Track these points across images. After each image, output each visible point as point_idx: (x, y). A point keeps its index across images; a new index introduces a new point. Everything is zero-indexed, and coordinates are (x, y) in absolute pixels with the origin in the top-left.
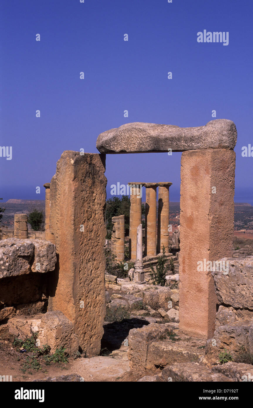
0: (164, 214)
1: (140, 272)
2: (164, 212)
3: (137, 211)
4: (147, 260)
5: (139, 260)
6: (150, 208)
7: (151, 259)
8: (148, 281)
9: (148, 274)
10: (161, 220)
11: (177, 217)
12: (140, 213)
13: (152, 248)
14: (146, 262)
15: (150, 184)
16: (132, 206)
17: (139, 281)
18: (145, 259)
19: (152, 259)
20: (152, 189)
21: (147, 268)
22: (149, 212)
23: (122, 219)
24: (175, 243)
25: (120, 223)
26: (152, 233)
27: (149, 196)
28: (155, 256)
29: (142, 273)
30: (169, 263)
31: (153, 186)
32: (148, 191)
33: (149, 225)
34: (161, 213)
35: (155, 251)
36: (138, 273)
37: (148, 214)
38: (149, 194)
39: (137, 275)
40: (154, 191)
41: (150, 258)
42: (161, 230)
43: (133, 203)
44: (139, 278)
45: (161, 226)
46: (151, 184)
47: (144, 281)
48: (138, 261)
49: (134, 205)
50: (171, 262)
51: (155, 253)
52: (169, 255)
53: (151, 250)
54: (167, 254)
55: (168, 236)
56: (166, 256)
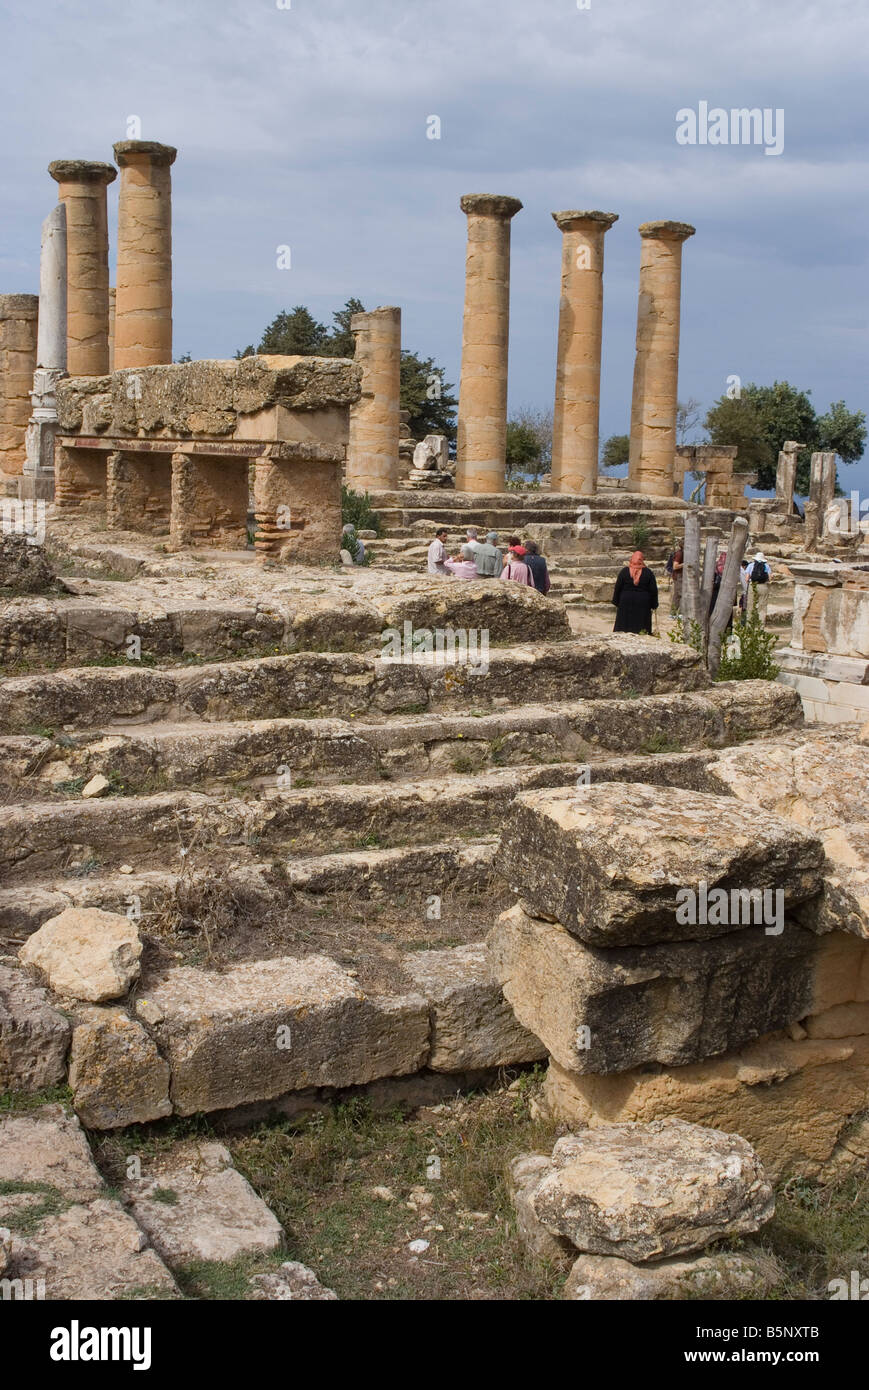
1: (41, 422)
3: (482, 307)
5: (41, 367)
13: (571, 461)
20: (578, 234)
27: (568, 264)
28: (586, 494)
36: (36, 426)
44: (37, 448)
49: (473, 280)
53: (570, 471)
54: (654, 499)
55: (667, 429)
56: (648, 505)
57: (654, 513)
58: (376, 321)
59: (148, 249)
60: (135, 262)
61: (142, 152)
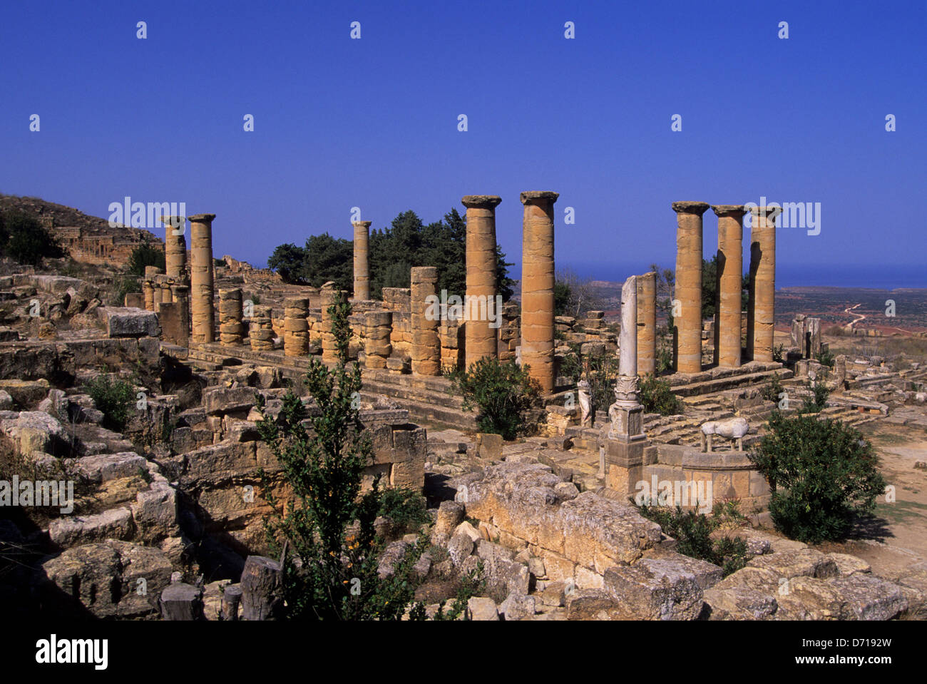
0: (763, 277)
1: (628, 409)
2: (763, 272)
3: (690, 267)
4: (714, 376)
5: (624, 375)
6: (727, 261)
7: (724, 374)
8: (699, 426)
9: (706, 408)
10: (756, 289)
11: (846, 310)
12: (698, 271)
13: (729, 348)
14: (712, 379)
15: (726, 207)
16: (681, 254)
17: (623, 434)
18: (711, 373)
19: (729, 374)
20: (731, 218)
21: (712, 392)
22: (725, 271)
23: (648, 280)
24: (797, 341)
25: (645, 289)
26: (729, 316)
27: (724, 236)
28: (737, 367)
29: (632, 412)
30: (771, 384)
31: (734, 211)
32: (723, 224)
33: (724, 300)
34: (755, 274)
35: (738, 356)
36: (623, 412)
37: (723, 276)
38: (724, 231)
39: (620, 417)
40: (736, 222)
41: (722, 370)
42: (756, 312)
43: (682, 248)
44: (624, 425)
45: (756, 304)
46: (730, 207)
47: (639, 433)
48: (623, 378)
49: (684, 251)
50: (773, 382)
51: (738, 362)
52: (772, 366)
53: (728, 354)
54: (767, 365)
55: (771, 324)
56: (764, 369)
57: (765, 373)
58: (646, 282)
59: (545, 255)
60: (538, 262)
61: (544, 198)
